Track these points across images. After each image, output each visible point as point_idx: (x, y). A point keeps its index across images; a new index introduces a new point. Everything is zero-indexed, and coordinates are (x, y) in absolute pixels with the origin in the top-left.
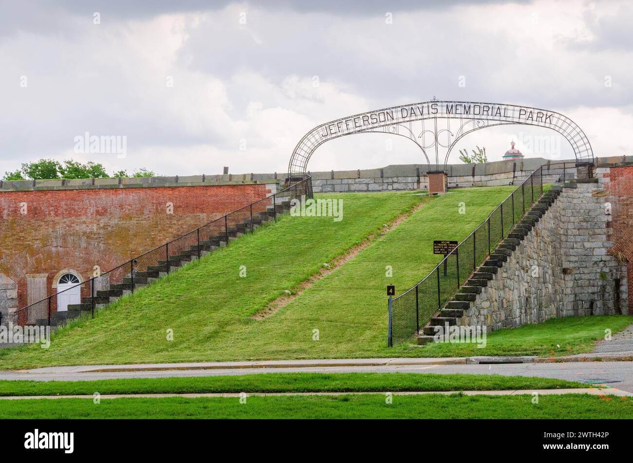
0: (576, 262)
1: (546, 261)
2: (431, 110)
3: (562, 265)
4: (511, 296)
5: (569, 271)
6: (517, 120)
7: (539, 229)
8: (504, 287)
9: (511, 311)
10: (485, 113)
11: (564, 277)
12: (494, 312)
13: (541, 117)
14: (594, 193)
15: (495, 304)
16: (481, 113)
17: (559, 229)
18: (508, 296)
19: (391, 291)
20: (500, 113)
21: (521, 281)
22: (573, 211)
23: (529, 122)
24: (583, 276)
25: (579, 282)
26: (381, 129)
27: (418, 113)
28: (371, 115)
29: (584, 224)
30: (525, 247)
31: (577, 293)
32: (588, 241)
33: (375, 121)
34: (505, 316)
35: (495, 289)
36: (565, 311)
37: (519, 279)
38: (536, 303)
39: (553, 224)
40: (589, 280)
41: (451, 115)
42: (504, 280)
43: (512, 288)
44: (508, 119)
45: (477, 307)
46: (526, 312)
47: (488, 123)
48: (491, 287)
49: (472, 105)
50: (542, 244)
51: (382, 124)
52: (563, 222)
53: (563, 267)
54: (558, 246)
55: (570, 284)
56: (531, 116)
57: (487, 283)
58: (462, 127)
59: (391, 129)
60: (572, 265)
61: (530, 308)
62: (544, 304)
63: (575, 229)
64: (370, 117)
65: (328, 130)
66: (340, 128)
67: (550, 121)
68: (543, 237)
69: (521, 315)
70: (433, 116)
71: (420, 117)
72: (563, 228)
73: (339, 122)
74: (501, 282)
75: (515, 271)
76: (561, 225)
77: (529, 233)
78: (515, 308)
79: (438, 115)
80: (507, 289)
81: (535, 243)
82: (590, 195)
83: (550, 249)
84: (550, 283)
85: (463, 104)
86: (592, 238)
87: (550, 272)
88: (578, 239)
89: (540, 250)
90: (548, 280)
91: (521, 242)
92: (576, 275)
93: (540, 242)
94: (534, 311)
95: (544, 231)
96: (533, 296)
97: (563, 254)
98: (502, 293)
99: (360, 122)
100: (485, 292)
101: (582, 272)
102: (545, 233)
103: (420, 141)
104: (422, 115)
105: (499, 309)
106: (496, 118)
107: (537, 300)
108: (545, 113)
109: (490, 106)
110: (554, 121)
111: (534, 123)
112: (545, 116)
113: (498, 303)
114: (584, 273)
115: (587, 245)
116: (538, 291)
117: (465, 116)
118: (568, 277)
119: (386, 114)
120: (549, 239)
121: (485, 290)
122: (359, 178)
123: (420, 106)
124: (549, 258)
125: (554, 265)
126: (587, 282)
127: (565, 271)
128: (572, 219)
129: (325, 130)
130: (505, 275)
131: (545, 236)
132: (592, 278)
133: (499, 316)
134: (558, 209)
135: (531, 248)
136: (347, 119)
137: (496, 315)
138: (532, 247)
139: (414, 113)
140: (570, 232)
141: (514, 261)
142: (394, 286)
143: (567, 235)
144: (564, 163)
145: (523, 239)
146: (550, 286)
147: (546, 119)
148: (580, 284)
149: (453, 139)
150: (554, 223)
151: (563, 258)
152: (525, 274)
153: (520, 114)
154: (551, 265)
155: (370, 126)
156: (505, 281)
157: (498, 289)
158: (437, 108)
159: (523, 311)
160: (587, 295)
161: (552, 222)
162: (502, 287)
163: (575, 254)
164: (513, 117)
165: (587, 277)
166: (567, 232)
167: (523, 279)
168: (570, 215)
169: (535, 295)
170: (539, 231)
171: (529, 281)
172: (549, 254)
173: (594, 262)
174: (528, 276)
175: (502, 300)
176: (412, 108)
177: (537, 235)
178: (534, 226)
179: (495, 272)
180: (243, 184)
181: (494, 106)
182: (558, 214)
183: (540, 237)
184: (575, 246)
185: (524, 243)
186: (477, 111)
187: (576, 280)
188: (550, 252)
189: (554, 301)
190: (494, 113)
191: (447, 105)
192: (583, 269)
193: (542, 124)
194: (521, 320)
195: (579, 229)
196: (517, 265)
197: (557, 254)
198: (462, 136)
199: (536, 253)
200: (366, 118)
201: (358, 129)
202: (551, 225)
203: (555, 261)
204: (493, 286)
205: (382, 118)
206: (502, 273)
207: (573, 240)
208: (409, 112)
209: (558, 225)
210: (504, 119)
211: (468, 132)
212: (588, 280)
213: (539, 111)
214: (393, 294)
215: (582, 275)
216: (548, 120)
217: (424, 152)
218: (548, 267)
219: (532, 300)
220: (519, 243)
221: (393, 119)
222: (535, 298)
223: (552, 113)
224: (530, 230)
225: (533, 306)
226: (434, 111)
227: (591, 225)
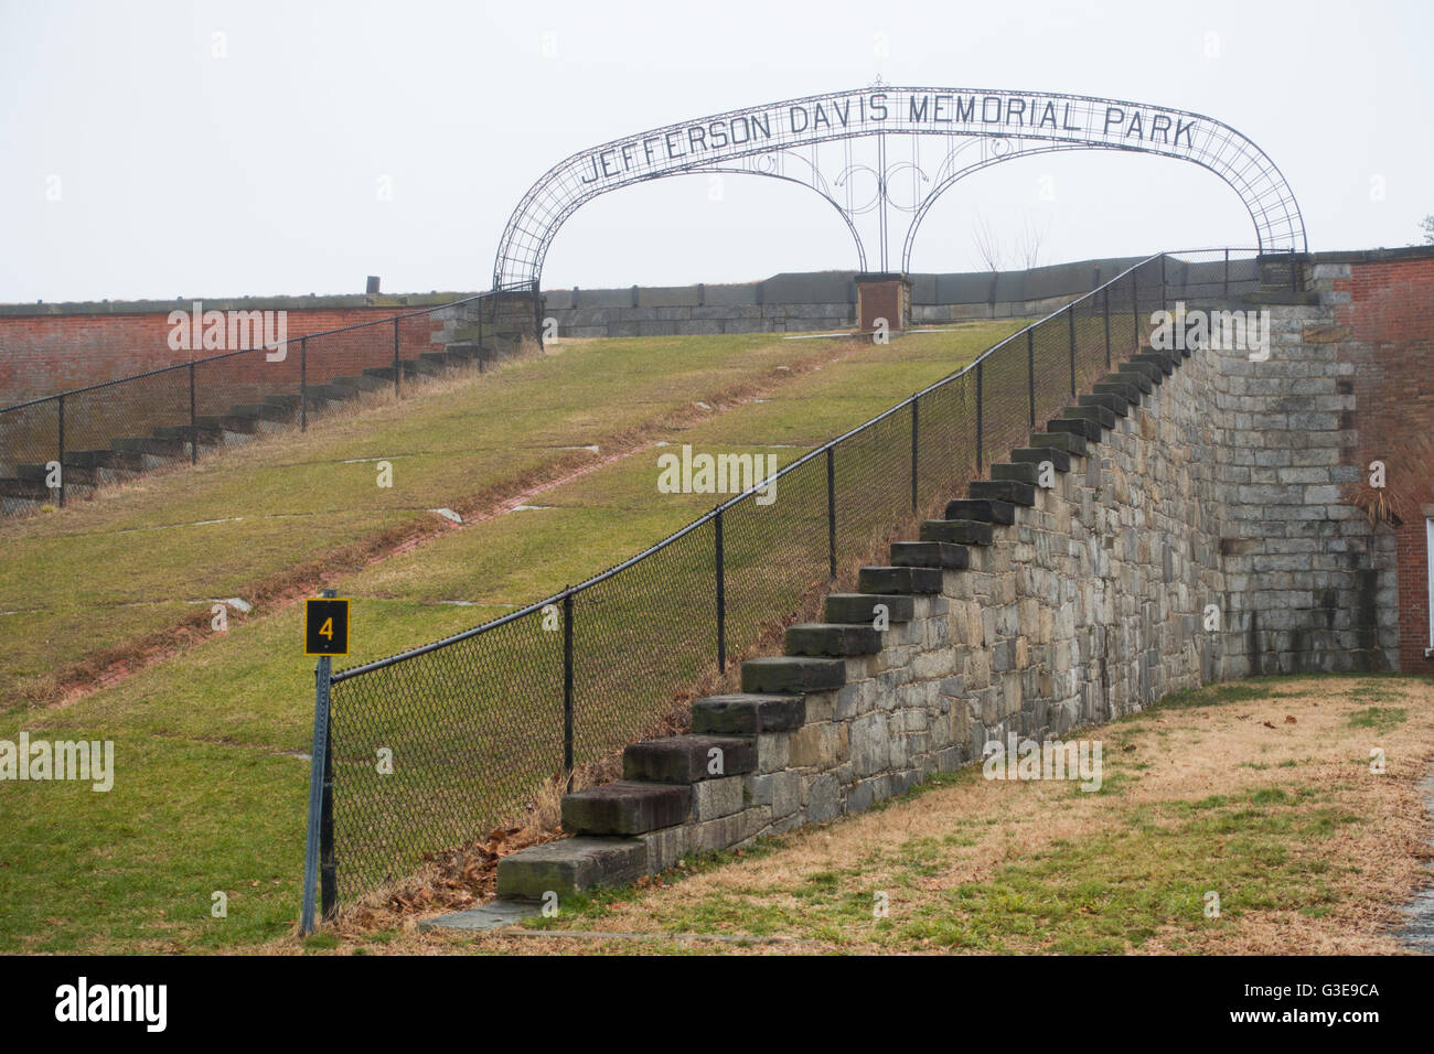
0: (1256, 521)
1: (1173, 515)
2: (869, 112)
3: (1217, 528)
4: (1049, 626)
5: (1235, 548)
6: (1099, 138)
7: (1151, 415)
8: (1021, 594)
9: (1044, 676)
10: (1014, 117)
11: (1224, 565)
12: (973, 687)
13: (1165, 130)
14: (1307, 333)
15: (980, 655)
16: (1004, 117)
17: (1212, 426)
18: (1034, 626)
19: (327, 629)
20: (1053, 120)
21: (1087, 575)
22: (1251, 380)
23: (1132, 141)
24: (1276, 562)
25: (1266, 578)
26: (737, 164)
27: (834, 118)
28: (711, 126)
29: (1280, 417)
30: (1105, 465)
31: (1259, 607)
32: (1291, 466)
33: (721, 140)
34: (1024, 698)
35: (982, 604)
36: (1223, 658)
37: (1079, 567)
38: (1138, 641)
39: (1193, 409)
40: (1292, 572)
41: (923, 126)
42: (1018, 569)
43: (1055, 597)
44: (1076, 135)
45: (887, 676)
46: (1104, 675)
47: (1021, 145)
48: (963, 598)
49: (979, 98)
50: (1161, 464)
51: (741, 148)
52: (1222, 411)
53: (1221, 535)
54: (1207, 474)
55: (1239, 584)
56: (1136, 126)
57: (940, 582)
58: (951, 157)
59: (762, 162)
60: (1244, 531)
61: (1119, 659)
62: (1164, 642)
63: (1253, 430)
64: (707, 131)
65: (599, 167)
66: (629, 161)
67: (1189, 140)
68: (1163, 442)
69: (1084, 686)
70: (874, 126)
71: (840, 130)
72: (1221, 424)
73: (628, 144)
74: (1010, 576)
75: (1064, 542)
76: (1217, 416)
77: (1118, 424)
78: (1062, 664)
79: (888, 125)
80: (1033, 603)
81: (1139, 457)
82: (1297, 338)
83: (1185, 482)
84: (1182, 581)
85: (956, 96)
86: (1302, 458)
87: (1183, 547)
88: (1263, 458)
89: (1155, 479)
90: (1176, 570)
91: (1090, 447)
92: (1256, 559)
93: (1155, 458)
94: (1131, 670)
95: (1166, 427)
96: (1128, 622)
97: (1222, 499)
98: (1010, 618)
99: (682, 144)
100: (932, 616)
101: (1272, 551)
102: (1170, 432)
103: (839, 196)
104: (844, 123)
105: (995, 673)
106: (1042, 132)
107: (1143, 633)
108: (1174, 118)
109: (1028, 100)
110: (1199, 139)
111: (1146, 144)
112: (1174, 129)
113: (994, 656)
114: (1277, 553)
115: (1287, 476)
116: (1147, 605)
117: (960, 127)
118: (1233, 564)
119: (750, 122)
120: (1180, 452)
121: (933, 607)
122: (701, 305)
123: (840, 101)
124: (1182, 508)
125: (1195, 529)
126: (1286, 579)
127: (1226, 547)
128: (1248, 402)
129: (592, 168)
130: (1023, 553)
131: (1171, 440)
132: (1301, 568)
133: (995, 699)
134: (1210, 371)
135: (1126, 473)
136: (648, 138)
137: (983, 700)
138: (1129, 467)
139: (825, 120)
140: (1240, 439)
141: (1062, 507)
142: (344, 604)
143: (1232, 447)
144: (1227, 250)
145: (1096, 439)
146: (1183, 589)
147: (1178, 133)
148: (1266, 584)
149: (927, 189)
150: (1196, 409)
151: (1222, 511)
152: (1104, 554)
153: (1107, 121)
154: (1186, 526)
155: (709, 155)
156: (1027, 574)
157: (993, 602)
158: (886, 105)
159: (1094, 673)
160: (1286, 614)
161: (1193, 404)
162: (1009, 595)
163: (1256, 500)
164: (1088, 130)
165: (1286, 562)
166: (1232, 437)
167: (1096, 569)
168: (1240, 390)
169: (1137, 617)
170: (1151, 423)
171: (1114, 574)
172: (1179, 493)
173: (1304, 524)
174: (1115, 558)
175: (1011, 644)
176: (819, 106)
177: (1144, 432)
178: (1135, 404)
179: (983, 543)
180: (370, 305)
181: (1038, 100)
182: (1208, 386)
183: (1153, 439)
184: (1255, 478)
185: (1103, 450)
186: (992, 114)
187: (1257, 572)
188: (1185, 490)
189: (1193, 633)
190: (1038, 118)
191: (912, 98)
192: (1276, 540)
193: (1169, 148)
194: (1084, 701)
195: (1264, 432)
196: (1075, 523)
197: (1204, 497)
198: (952, 179)
199: (1141, 488)
200: (697, 134)
201: (677, 162)
202: (1189, 412)
203: (1197, 517)
204: (969, 593)
205: (740, 134)
206: (1014, 546)
207: (1250, 460)
208: (812, 118)
209: (1207, 414)
210: (1065, 134)
211: (967, 171)
212: (1290, 572)
213: (1158, 113)
214: (339, 644)
215: (1273, 557)
216: (1183, 137)
217: (850, 224)
218: (1177, 531)
219: (1126, 634)
220: (1083, 449)
221: (768, 135)
222: (1134, 628)
223: (1195, 119)
224: (1123, 415)
225: (1128, 653)
226: (879, 114)
227: (1298, 420)
